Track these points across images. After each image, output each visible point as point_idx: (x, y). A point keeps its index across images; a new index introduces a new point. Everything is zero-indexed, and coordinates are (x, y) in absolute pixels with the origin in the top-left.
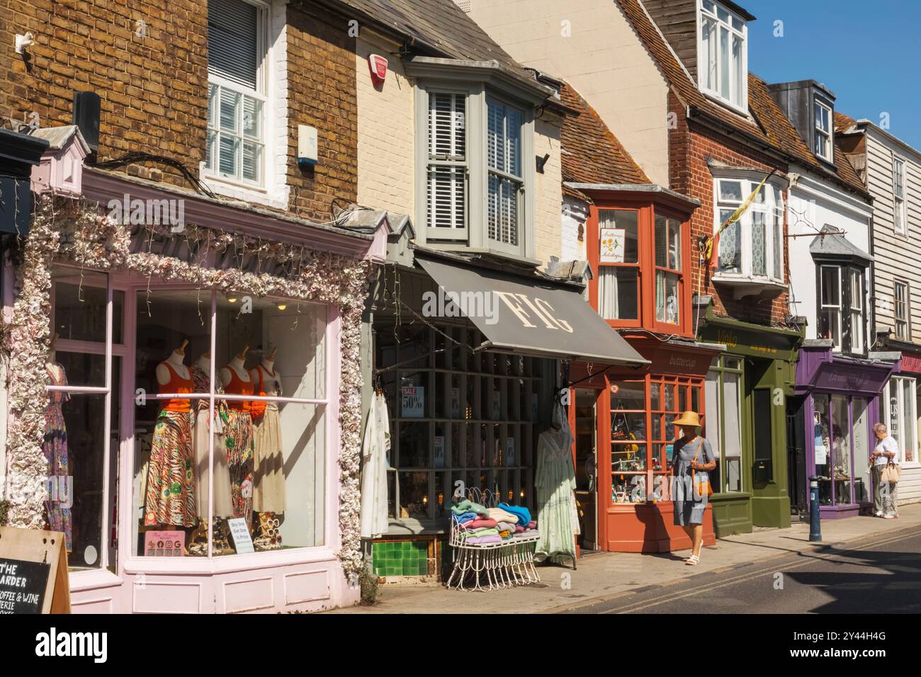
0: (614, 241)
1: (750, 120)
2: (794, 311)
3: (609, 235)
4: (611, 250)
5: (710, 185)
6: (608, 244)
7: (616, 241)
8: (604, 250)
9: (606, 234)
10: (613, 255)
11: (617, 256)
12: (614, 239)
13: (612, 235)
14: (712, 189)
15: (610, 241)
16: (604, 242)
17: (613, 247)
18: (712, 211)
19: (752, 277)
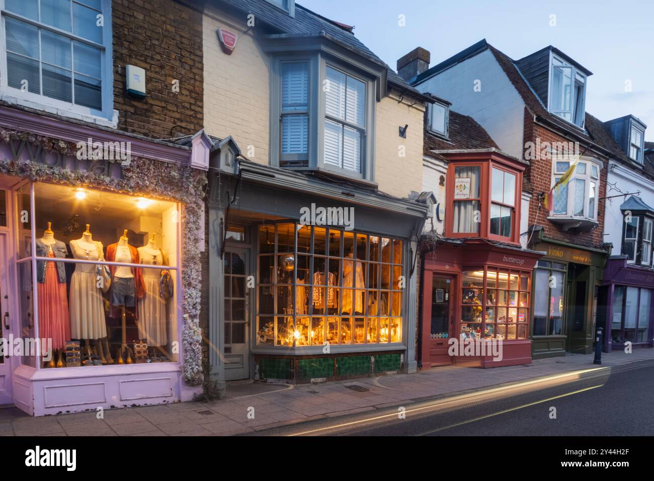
0: (463, 186)
1: (585, 133)
2: (606, 240)
3: (460, 182)
4: (461, 191)
5: (549, 164)
6: (459, 187)
7: (464, 186)
8: (457, 191)
9: (458, 182)
10: (462, 194)
11: (465, 195)
12: (463, 184)
13: (462, 182)
14: (551, 166)
15: (461, 185)
16: (457, 187)
17: (462, 189)
18: (550, 179)
19: (573, 216)
